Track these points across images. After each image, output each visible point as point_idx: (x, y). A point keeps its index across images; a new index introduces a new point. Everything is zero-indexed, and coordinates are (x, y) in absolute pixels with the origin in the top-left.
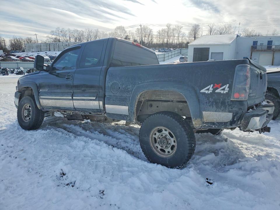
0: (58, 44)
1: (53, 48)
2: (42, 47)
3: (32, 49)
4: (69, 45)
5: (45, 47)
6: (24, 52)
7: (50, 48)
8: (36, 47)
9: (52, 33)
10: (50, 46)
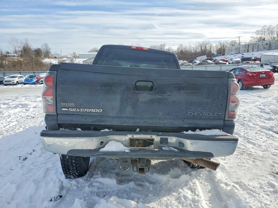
0: (257, 44)
1: (251, 49)
2: (241, 49)
3: (231, 52)
4: (270, 43)
5: (244, 49)
6: (224, 55)
7: (249, 49)
8: (235, 49)
9: (257, 32)
10: (249, 47)
